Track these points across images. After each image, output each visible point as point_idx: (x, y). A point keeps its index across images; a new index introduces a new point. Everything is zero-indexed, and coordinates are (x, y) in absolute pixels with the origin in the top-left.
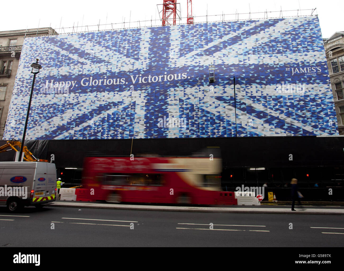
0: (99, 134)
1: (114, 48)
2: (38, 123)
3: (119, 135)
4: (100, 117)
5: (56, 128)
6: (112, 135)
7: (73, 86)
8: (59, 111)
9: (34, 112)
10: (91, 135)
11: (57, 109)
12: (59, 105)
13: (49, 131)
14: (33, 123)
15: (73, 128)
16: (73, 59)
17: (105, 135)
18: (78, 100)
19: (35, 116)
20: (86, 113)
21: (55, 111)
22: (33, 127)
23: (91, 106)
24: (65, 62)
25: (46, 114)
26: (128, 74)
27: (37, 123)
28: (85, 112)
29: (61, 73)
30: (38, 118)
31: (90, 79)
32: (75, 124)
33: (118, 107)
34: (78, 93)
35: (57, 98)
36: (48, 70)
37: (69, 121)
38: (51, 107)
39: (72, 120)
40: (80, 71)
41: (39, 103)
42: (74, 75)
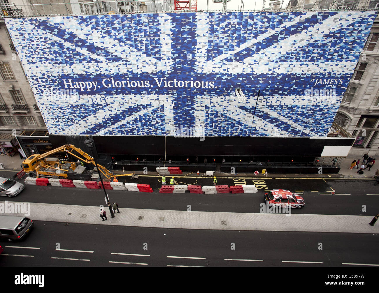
0: (135, 131)
1: (129, 42)
2: (75, 121)
3: (153, 132)
4: (132, 118)
5: (93, 126)
6: (147, 132)
7: (95, 87)
8: (91, 111)
9: (66, 112)
10: (128, 132)
11: (87, 109)
12: (88, 106)
13: (89, 128)
14: (69, 121)
15: (109, 126)
16: (83, 55)
17: (141, 132)
18: (105, 101)
19: (69, 116)
20: (118, 114)
21: (87, 111)
22: (72, 124)
23: (121, 107)
24: (74, 58)
25: (79, 113)
26: (152, 76)
27: (73, 121)
28: (116, 113)
29: (76, 72)
30: (73, 117)
31: (111, 80)
32: (110, 123)
33: (147, 109)
34: (104, 94)
35: (83, 99)
36: (59, 67)
37: (104, 120)
38: (81, 108)
39: (106, 119)
40: (97, 70)
41: (66, 103)
42: (91, 74)
